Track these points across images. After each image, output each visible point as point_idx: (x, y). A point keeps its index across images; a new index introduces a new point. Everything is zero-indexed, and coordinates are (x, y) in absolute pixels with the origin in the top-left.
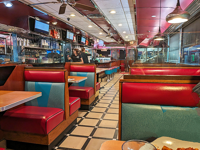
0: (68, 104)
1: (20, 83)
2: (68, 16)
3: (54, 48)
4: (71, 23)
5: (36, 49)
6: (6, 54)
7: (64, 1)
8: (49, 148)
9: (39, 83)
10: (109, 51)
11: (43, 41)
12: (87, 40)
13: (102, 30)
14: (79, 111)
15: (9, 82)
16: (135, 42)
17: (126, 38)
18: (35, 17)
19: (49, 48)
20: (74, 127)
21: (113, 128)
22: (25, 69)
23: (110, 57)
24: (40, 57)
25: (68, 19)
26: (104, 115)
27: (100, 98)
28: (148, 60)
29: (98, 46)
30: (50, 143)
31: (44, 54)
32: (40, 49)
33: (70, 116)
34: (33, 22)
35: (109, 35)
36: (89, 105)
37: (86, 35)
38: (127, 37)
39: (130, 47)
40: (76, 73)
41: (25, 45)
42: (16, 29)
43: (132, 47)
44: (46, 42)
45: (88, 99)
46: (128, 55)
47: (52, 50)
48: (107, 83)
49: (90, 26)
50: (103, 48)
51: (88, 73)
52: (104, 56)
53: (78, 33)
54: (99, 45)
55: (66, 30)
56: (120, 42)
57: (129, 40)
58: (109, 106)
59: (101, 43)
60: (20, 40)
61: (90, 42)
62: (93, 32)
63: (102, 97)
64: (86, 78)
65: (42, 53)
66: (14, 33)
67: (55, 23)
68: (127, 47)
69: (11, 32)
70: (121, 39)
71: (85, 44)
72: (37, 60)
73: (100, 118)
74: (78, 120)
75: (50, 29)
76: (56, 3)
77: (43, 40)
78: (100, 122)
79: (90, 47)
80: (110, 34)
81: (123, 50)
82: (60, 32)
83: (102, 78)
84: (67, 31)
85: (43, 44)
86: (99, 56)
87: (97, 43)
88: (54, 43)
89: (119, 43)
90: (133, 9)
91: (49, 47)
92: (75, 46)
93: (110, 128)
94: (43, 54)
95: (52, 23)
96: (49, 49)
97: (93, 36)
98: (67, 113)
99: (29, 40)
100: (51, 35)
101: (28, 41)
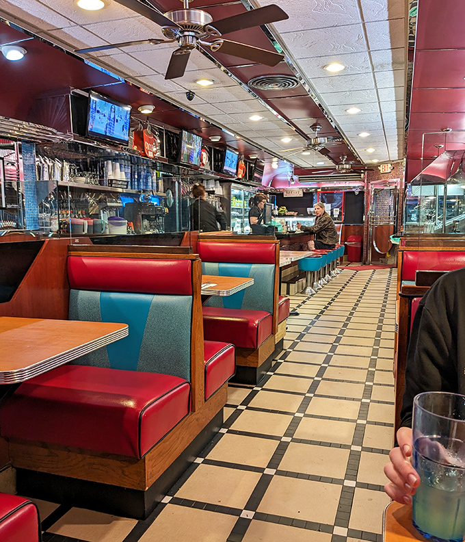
0: (200, 363)
1: (55, 294)
2: (191, 87)
3: (142, 187)
4: (197, 107)
5: (88, 190)
6: (4, 206)
7: (185, 36)
8: (146, 500)
9: (114, 296)
10: (308, 198)
11: (110, 166)
12: (242, 163)
13: (294, 129)
14: (229, 386)
15: (24, 290)
16: (395, 166)
17: (368, 154)
18: (87, 91)
19: (129, 187)
20: (216, 437)
21: (341, 446)
22: (69, 250)
23: (311, 215)
24: (102, 215)
25: (190, 95)
26: (306, 402)
27: (287, 345)
28: (448, 223)
29: (274, 181)
30: (150, 482)
31: (113, 207)
32: (100, 192)
33: (205, 401)
34: (82, 107)
35: (314, 145)
36: (256, 368)
37: (238, 146)
38: (371, 150)
39: (380, 184)
40: (215, 265)
41: (57, 177)
42: (34, 131)
43: (385, 183)
44: (118, 169)
45: (254, 351)
46: (371, 209)
47: (137, 195)
48: (304, 299)
49: (256, 118)
50: (291, 187)
51: (254, 266)
52: (292, 213)
53: (216, 139)
54: (279, 178)
55: (178, 132)
56: (348, 167)
57: (375, 161)
58: (320, 373)
59: (285, 172)
60: (43, 162)
61: (250, 168)
62: (264, 135)
63: (295, 344)
64: (251, 282)
65: (109, 204)
66: (27, 142)
67: (147, 110)
68: (368, 182)
69: (20, 140)
70: (351, 156)
71: (237, 173)
72: (94, 225)
73: (294, 409)
74: (228, 413)
75: (132, 129)
76: (162, 41)
77: (110, 162)
78: (295, 422)
79: (251, 183)
80: (319, 140)
81: (357, 193)
82: (161, 137)
83: (288, 283)
84: (182, 132)
85: (110, 175)
86: (276, 212)
87: (272, 170)
88: (142, 173)
89: (343, 169)
90: (403, 54)
91: (127, 186)
92: (205, 182)
93: (330, 445)
94: (111, 207)
95: (140, 109)
96: (129, 190)
97: (260, 148)
98: (197, 392)
99: (70, 162)
100: (135, 148)
101: (67, 166)
